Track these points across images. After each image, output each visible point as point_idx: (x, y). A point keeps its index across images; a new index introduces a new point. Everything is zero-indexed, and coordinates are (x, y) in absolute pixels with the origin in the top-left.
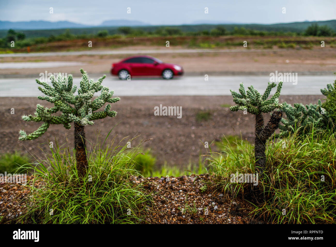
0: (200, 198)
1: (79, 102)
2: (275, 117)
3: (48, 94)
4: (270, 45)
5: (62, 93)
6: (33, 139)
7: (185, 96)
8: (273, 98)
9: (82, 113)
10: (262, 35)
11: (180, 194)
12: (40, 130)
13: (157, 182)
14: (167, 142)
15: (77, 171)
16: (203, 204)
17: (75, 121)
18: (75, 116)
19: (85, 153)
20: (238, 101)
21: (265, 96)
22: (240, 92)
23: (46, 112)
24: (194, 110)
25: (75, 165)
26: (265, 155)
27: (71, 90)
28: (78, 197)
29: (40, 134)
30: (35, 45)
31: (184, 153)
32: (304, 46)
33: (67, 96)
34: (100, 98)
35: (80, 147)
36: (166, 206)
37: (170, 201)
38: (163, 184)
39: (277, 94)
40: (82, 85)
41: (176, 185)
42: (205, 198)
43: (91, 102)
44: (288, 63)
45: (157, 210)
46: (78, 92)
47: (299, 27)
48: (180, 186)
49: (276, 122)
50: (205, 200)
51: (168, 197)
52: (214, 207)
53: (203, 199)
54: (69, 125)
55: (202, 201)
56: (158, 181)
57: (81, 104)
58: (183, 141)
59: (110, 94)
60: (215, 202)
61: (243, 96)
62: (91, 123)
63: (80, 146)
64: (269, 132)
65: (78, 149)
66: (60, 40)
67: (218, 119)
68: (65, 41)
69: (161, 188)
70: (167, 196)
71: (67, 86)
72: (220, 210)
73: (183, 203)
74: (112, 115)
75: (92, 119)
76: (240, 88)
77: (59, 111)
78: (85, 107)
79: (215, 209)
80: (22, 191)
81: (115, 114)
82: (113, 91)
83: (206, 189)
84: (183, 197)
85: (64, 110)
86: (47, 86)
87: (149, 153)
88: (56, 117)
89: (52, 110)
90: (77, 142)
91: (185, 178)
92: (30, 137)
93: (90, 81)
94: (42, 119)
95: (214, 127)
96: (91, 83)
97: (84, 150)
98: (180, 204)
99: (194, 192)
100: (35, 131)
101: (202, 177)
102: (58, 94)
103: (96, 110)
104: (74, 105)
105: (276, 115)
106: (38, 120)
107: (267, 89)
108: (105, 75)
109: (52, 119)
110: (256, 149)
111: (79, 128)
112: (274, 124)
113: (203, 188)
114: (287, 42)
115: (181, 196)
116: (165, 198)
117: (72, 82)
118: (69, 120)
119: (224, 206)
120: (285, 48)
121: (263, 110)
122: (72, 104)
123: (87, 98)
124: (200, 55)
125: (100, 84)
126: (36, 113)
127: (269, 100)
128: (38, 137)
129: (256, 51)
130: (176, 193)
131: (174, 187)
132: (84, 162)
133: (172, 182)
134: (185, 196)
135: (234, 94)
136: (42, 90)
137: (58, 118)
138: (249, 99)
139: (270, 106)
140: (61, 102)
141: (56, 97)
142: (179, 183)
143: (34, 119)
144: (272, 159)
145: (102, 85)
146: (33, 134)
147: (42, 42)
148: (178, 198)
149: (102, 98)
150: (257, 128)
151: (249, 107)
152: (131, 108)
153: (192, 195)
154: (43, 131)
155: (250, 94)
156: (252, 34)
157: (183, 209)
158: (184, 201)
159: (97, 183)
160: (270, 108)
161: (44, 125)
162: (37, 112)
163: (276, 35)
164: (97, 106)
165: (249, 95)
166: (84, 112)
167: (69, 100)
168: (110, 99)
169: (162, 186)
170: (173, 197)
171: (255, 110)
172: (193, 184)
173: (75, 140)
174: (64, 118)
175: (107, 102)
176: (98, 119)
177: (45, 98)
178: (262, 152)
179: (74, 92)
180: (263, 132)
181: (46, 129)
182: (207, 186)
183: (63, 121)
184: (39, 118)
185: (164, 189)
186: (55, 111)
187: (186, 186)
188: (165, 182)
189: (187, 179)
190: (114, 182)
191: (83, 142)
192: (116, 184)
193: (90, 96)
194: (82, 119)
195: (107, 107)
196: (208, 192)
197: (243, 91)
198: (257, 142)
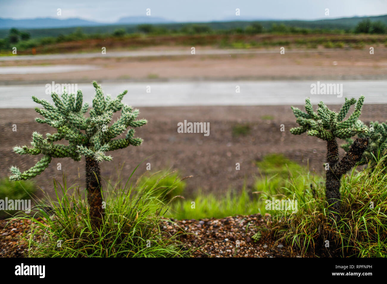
0: (253, 250)
1: (91, 128)
2: (359, 145)
3: (49, 117)
4: (314, 44)
5: (67, 116)
6: (29, 178)
8: (351, 119)
9: (96, 143)
10: (304, 33)
11: (225, 245)
12: (38, 166)
13: (195, 227)
14: (199, 163)
15: (89, 221)
17: (86, 155)
18: (86, 148)
19: (100, 196)
20: (303, 122)
21: (341, 116)
22: (307, 111)
23: (46, 143)
24: (229, 123)
25: (88, 212)
26: (340, 195)
27: (80, 110)
29: (39, 172)
30: (41, 46)
31: (219, 175)
32: (353, 45)
33: (75, 119)
34: (121, 123)
35: (93, 188)
37: (214, 255)
38: (203, 230)
39: (357, 113)
40: (95, 104)
41: (220, 231)
42: (260, 250)
43: (108, 128)
46: (91, 114)
48: (225, 232)
49: (359, 152)
51: (210, 249)
53: (257, 251)
54: (79, 157)
55: (255, 254)
56: (196, 225)
57: (94, 131)
58: (218, 160)
59: (134, 115)
61: (311, 116)
62: (108, 158)
63: (93, 186)
64: (348, 165)
65: (90, 191)
66: (70, 40)
67: (259, 134)
68: (76, 41)
69: (201, 236)
70: (209, 247)
71: (75, 105)
74: (137, 143)
76: (307, 105)
77: (64, 139)
78: (100, 135)
80: (17, 243)
81: (140, 142)
83: (260, 237)
84: (230, 249)
85: (72, 138)
86: (47, 106)
88: (60, 148)
89: (55, 137)
90: (89, 181)
91: (231, 220)
92: (25, 176)
93: (107, 97)
94: (41, 151)
96: (108, 100)
97: (100, 191)
99: (244, 242)
100: (32, 168)
101: (252, 218)
102: (62, 116)
104: (84, 131)
105: (359, 143)
106: (36, 152)
107: (344, 107)
109: (55, 150)
110: (327, 186)
112: (356, 154)
113: (256, 236)
114: (334, 41)
115: (228, 247)
117: (81, 100)
118: (77, 152)
120: (332, 48)
121: (338, 135)
122: (81, 129)
123: (102, 124)
125: (120, 102)
126: (32, 143)
127: (346, 121)
128: (36, 175)
130: (221, 243)
131: (218, 235)
132: (99, 207)
133: (214, 227)
134: (232, 248)
135: (297, 113)
136: (40, 112)
137: (63, 150)
138: (321, 121)
139: (350, 131)
140: (67, 128)
141: (60, 121)
142: (223, 228)
143: (30, 151)
144: (350, 199)
145: (122, 102)
146: (29, 172)
148: (223, 250)
149: (123, 122)
150: (329, 159)
151: (320, 131)
153: (243, 246)
154: (42, 167)
155: (322, 114)
158: (232, 255)
160: (350, 132)
161: (44, 160)
162: (35, 141)
163: (321, 33)
164: (117, 134)
165: (321, 116)
166: (98, 142)
167: (78, 124)
168: (134, 121)
169: (201, 233)
170: (217, 249)
171: (328, 135)
172: (241, 229)
173: (87, 179)
174: (72, 150)
175: (129, 126)
176: (118, 149)
177: (45, 121)
178: (335, 190)
179: (85, 112)
180: (339, 164)
181: (46, 165)
182: (261, 233)
183: (70, 154)
184: (37, 150)
185: (205, 237)
186: (59, 138)
187: (233, 233)
188: (205, 226)
189: (234, 222)
190: (141, 238)
191: (98, 181)
192: (143, 239)
193: (107, 121)
194: (96, 153)
195: (130, 132)
196: (263, 241)
197: (310, 110)
198: (330, 177)
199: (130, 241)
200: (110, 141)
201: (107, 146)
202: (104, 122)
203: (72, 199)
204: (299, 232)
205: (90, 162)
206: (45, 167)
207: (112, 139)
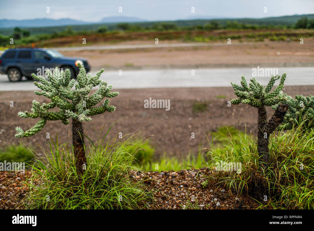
0: (202, 193)
1: (76, 98)
2: (281, 110)
3: (45, 90)
4: (261, 38)
5: (58, 89)
6: (30, 136)
7: (181, 88)
8: (276, 91)
9: (80, 108)
10: (253, 28)
11: (180, 190)
12: (36, 126)
13: (158, 177)
14: (165, 133)
15: (75, 168)
16: (205, 200)
17: (72, 117)
18: (72, 112)
19: (83, 150)
20: (240, 94)
21: (268, 89)
22: (242, 85)
23: (43, 108)
24: (190, 101)
25: (74, 162)
26: (268, 150)
27: (68, 85)
28: (77, 196)
29: (37, 131)
30: (39, 41)
31: (182, 143)
32: (294, 38)
33: (64, 91)
34: (98, 93)
35: (78, 144)
36: (167, 202)
37: (171, 197)
38: (163, 179)
39: (281, 86)
40: (79, 79)
41: (176, 180)
42: (207, 193)
43: (89, 97)
44: (279, 55)
45: (158, 207)
46: (76, 87)
47: (289, 20)
48: (180, 181)
49: (281, 116)
50: (207, 196)
51: (168, 193)
52: (216, 204)
53: (205, 195)
54: (67, 121)
55: (203, 197)
56: (158, 175)
57: (79, 100)
58: (181, 131)
59: (109, 88)
60: (217, 198)
61: (245, 89)
62: (89, 119)
64: (273, 126)
65: (76, 146)
66: (62, 37)
67: (214, 110)
68: (67, 37)
69: (162, 184)
70: (168, 191)
71: (64, 81)
72: (222, 207)
73: (185, 199)
74: (111, 110)
75: (90, 114)
76: (242, 81)
77: (56, 106)
78: (82, 102)
79: (217, 206)
80: (21, 188)
81: (113, 109)
82: (111, 85)
83: (207, 184)
84: (184, 193)
85: (62, 106)
86: (43, 81)
87: (148, 144)
88: (53, 113)
89: (50, 106)
90: (75, 139)
91: (185, 172)
92: (26, 134)
93: (88, 75)
94: (39, 115)
95: (211, 118)
96: (89, 78)
97: (83, 146)
98: (181, 200)
99: (195, 188)
100: (32, 128)
101: (203, 171)
102: (54, 89)
103: (94, 105)
104: (71, 100)
105: (281, 108)
106: (35, 116)
107: (270, 82)
108: (103, 69)
109: (49, 115)
110: (259, 143)
111: (76, 124)
112: (279, 117)
113: (204, 183)
114: (277, 35)
115: (182, 191)
116: (165, 195)
117: (69, 77)
118: (66, 116)
119: (226, 202)
120: (276, 41)
121: (266, 104)
122: (69, 99)
123: (84, 93)
124: (195, 49)
125: (98, 78)
126: (32, 109)
127: (272, 92)
128: (35, 134)
129: (249, 44)
130: (177, 188)
131: (175, 182)
132: (82, 158)
133: (172, 177)
134: (186, 192)
135: (235, 87)
136: (38, 86)
137: (55, 114)
138: (252, 92)
139: (274, 99)
140: (58, 98)
141: (53, 92)
142: (179, 177)
143: (31, 115)
144: (276, 153)
145: (100, 79)
146: (29, 131)
147: (45, 38)
148: (179, 194)
149: (100, 93)
150: (259, 122)
151: (252, 100)
152: (130, 101)
153: (194, 191)
154: (39, 127)
155: (253, 87)
156: (244, 28)
157: (184, 206)
158: (185, 197)
159: (95, 181)
160: (274, 101)
161: (41, 122)
162: (34, 108)
163: (267, 28)
164: (95, 101)
165: (252, 88)
166: (81, 108)
167: (66, 95)
168: (109, 93)
169: (162, 181)
170: (174, 193)
171: (258, 103)
172: (193, 179)
173: (73, 137)
174: (62, 114)
175: (105, 97)
176: (97, 114)
177: (42, 93)
178: (265, 146)
179: (72, 87)
180: (267, 126)
181: (43, 126)
182: (208, 181)
183: (60, 117)
184: (36, 115)
185: (164, 184)
186: (52, 106)
187: (187, 181)
188: (165, 176)
189: (188, 173)
190: (114, 181)
191: (81, 138)
192: (115, 182)
193: (88, 91)
194: (80, 116)
195: (106, 101)
196: (210, 187)
197: (245, 84)
198: (260, 136)
199: (106, 183)
200: (91, 108)
201: (88, 111)
202: (86, 92)
203: (62, 152)
204: (236, 178)
205: (75, 124)
206: (41, 128)
207: (92, 107)
